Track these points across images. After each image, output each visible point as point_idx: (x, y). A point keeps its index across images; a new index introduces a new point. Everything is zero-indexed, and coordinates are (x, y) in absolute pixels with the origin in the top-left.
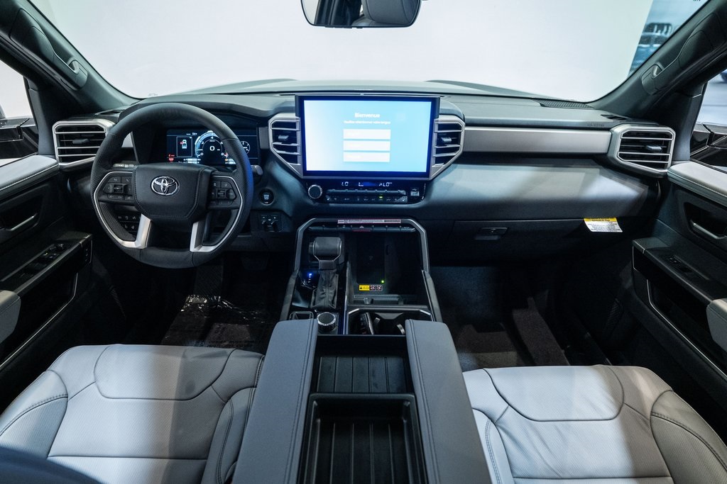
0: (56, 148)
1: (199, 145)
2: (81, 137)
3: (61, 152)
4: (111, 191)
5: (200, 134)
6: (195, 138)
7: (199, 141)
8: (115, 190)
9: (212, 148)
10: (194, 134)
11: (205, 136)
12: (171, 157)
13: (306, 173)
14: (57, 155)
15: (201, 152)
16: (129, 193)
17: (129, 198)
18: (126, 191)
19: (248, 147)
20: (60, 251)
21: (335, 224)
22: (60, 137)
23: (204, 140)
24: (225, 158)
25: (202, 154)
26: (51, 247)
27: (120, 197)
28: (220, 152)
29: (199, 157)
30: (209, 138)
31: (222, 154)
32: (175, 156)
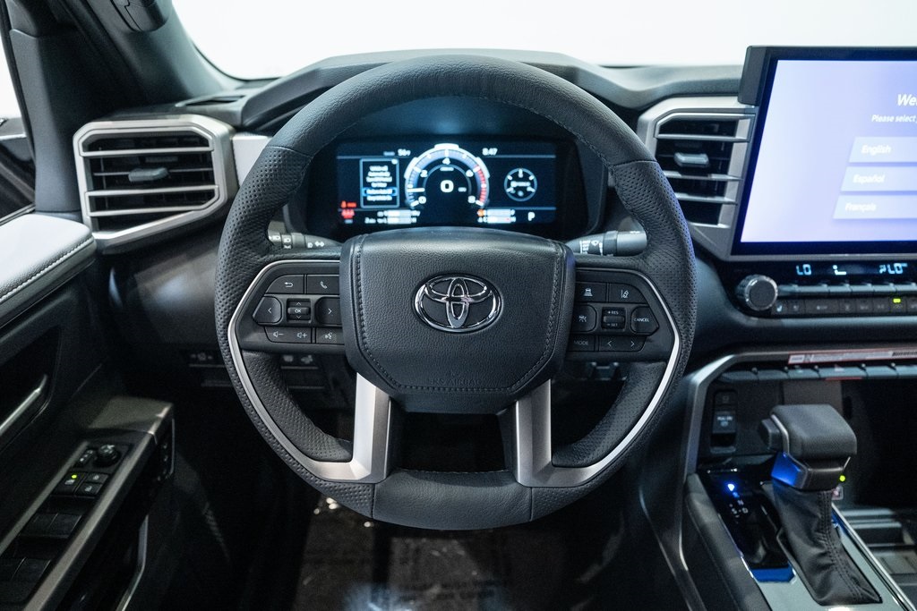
0: (85, 194)
1: (414, 179)
2: (143, 163)
3: (98, 204)
4: (277, 319)
5: (416, 153)
6: (404, 162)
7: (416, 168)
8: (289, 317)
9: (447, 186)
10: (403, 153)
11: (429, 156)
12: (347, 208)
13: (739, 247)
14: (87, 213)
15: (420, 194)
16: (330, 321)
17: (329, 336)
18: (320, 318)
19: (532, 182)
20: (108, 465)
21: (782, 364)
22: (92, 164)
23: (428, 168)
24: (478, 208)
25: (423, 200)
26: (81, 453)
27: (302, 335)
28: (466, 195)
29: (417, 208)
30: (439, 162)
31: (472, 199)
32: (358, 206)
